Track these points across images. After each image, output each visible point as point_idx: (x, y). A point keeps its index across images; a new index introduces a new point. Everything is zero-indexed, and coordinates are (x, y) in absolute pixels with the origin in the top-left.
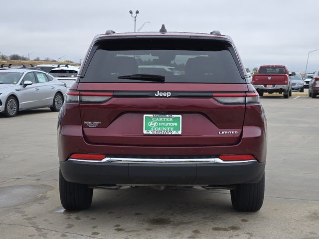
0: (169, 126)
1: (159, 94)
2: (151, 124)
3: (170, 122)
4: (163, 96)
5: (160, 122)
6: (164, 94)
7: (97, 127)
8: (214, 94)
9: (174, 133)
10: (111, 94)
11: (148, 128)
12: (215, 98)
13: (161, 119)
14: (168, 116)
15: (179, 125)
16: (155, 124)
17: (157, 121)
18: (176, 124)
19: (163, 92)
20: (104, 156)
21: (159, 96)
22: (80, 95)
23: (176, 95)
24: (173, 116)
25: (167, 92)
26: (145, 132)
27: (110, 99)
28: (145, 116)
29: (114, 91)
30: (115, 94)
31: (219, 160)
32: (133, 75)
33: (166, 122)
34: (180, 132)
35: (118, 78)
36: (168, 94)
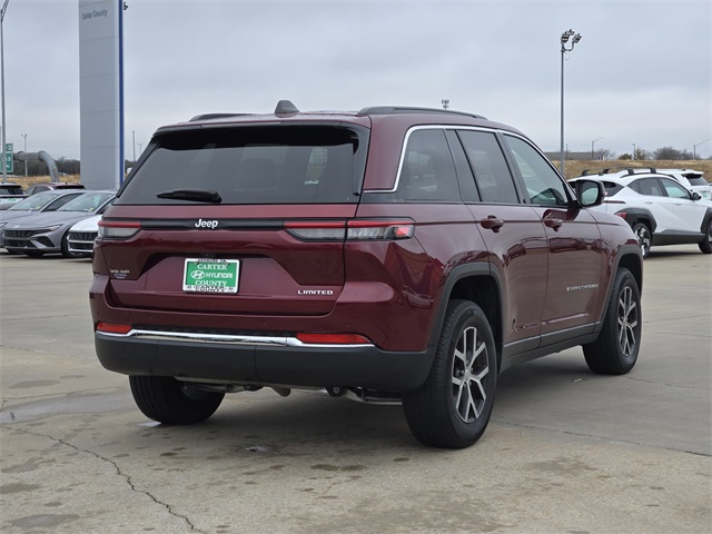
0: (220, 279)
1: (201, 223)
2: (196, 275)
3: (222, 271)
4: (206, 228)
5: (209, 271)
6: (208, 224)
7: (126, 279)
9: (227, 290)
10: (140, 223)
11: (190, 282)
13: (209, 266)
14: (219, 261)
15: (234, 276)
16: (200, 275)
17: (205, 271)
18: (231, 275)
19: (207, 220)
20: (128, 326)
21: (201, 228)
23: (225, 224)
24: (227, 261)
25: (212, 220)
26: (185, 288)
27: (138, 232)
28: (187, 260)
33: (217, 271)
34: (235, 290)
35: (159, 196)
36: (214, 224)
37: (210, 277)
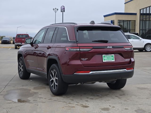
0: (110, 59)
1: (108, 47)
2: (105, 58)
3: (111, 57)
4: (110, 48)
5: (108, 57)
6: (110, 47)
7: (86, 60)
8: (124, 47)
9: (112, 61)
10: (92, 47)
11: (104, 60)
12: (124, 48)
13: (108, 56)
14: (110, 55)
15: (113, 58)
16: (106, 58)
17: (107, 57)
18: (112, 58)
19: (109, 46)
20: (90, 71)
21: (108, 48)
22: (80, 48)
23: (113, 47)
24: (112, 55)
25: (111, 46)
26: (104, 61)
27: (92, 49)
28: (103, 55)
29: (93, 46)
30: (94, 47)
31: (125, 70)
32: (98, 40)
33: (110, 57)
34: (114, 61)
35: (92, 41)
36: (111, 47)
37: (108, 59)
